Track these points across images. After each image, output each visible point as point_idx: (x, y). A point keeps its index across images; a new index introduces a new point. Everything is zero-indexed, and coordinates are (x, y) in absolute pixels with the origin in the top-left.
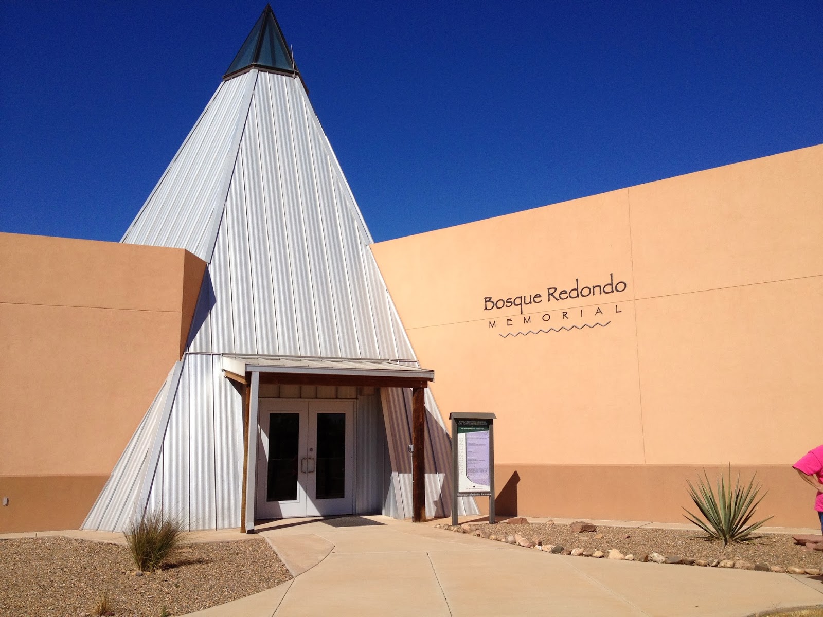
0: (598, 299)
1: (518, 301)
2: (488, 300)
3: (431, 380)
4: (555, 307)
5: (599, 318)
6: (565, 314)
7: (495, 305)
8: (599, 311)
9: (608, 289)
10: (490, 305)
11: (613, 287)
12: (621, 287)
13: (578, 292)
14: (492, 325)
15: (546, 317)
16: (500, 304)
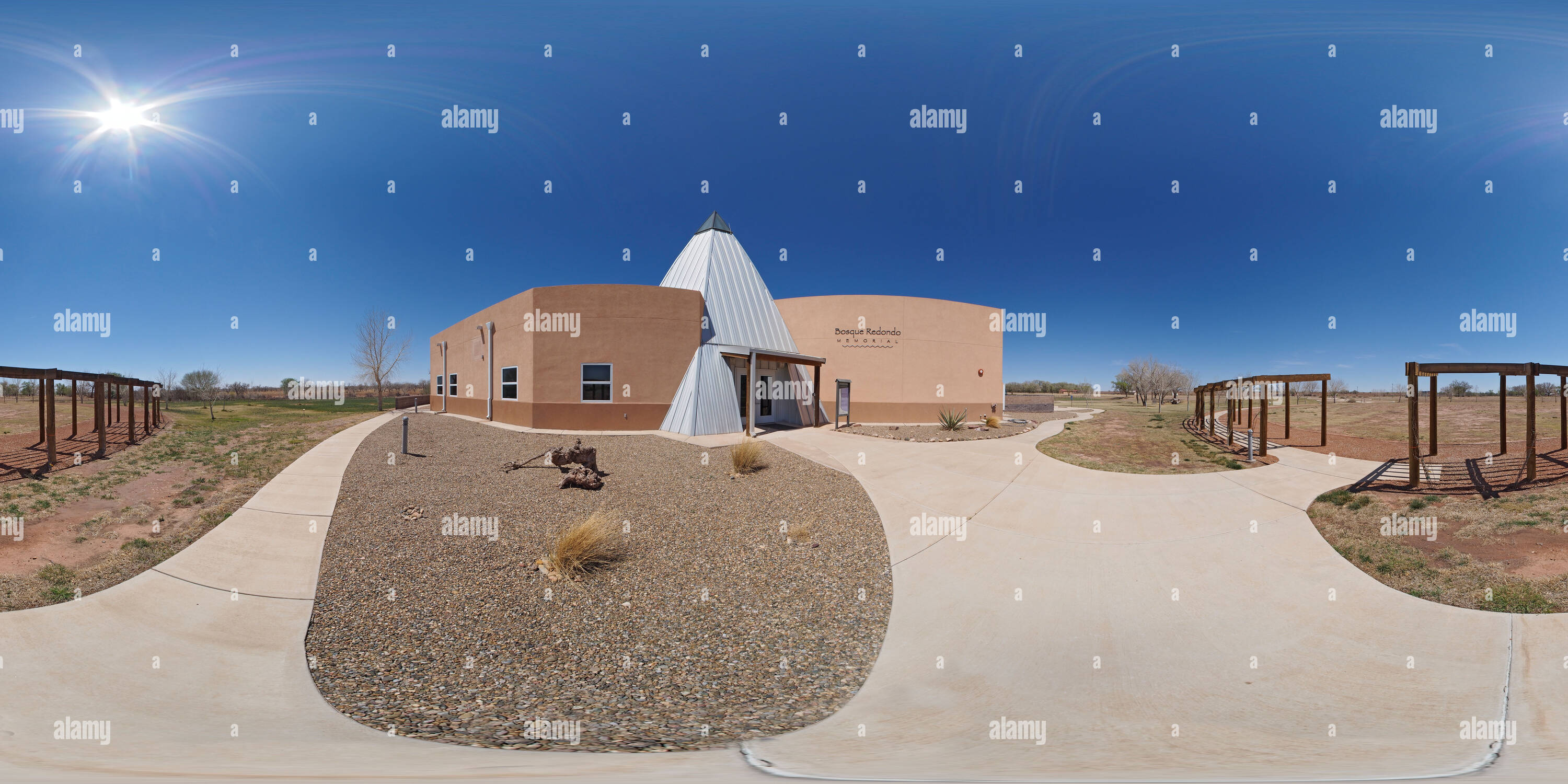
0: (889, 336)
1: (852, 332)
2: (837, 330)
3: (824, 363)
4: (870, 337)
5: (888, 344)
6: (874, 340)
7: (841, 332)
8: (889, 341)
9: (893, 333)
10: (838, 332)
11: (895, 333)
12: (898, 333)
13: (880, 332)
14: (839, 341)
15: (865, 341)
16: (843, 332)
